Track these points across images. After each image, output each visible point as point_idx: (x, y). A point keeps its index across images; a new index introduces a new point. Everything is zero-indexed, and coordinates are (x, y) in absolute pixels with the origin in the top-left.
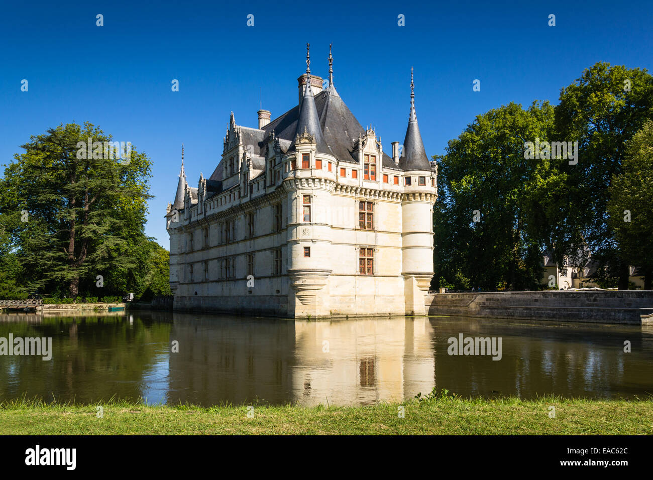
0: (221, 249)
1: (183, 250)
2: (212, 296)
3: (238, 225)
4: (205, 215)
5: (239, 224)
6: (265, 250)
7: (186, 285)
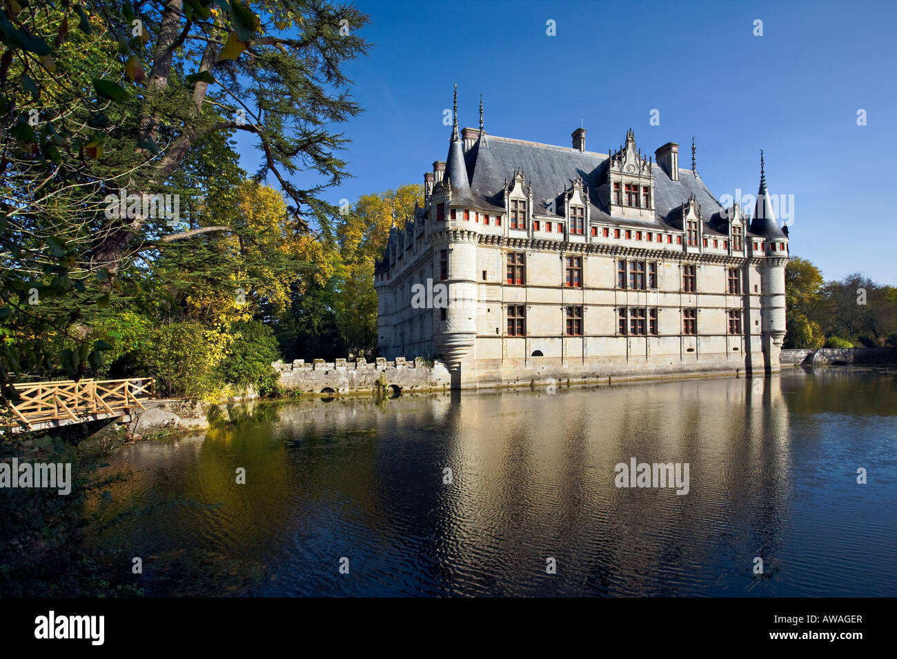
0: (621, 294)
1: (490, 279)
2: (597, 357)
3: (664, 272)
4: (591, 239)
5: (667, 271)
6: (717, 308)
7: (500, 340)
